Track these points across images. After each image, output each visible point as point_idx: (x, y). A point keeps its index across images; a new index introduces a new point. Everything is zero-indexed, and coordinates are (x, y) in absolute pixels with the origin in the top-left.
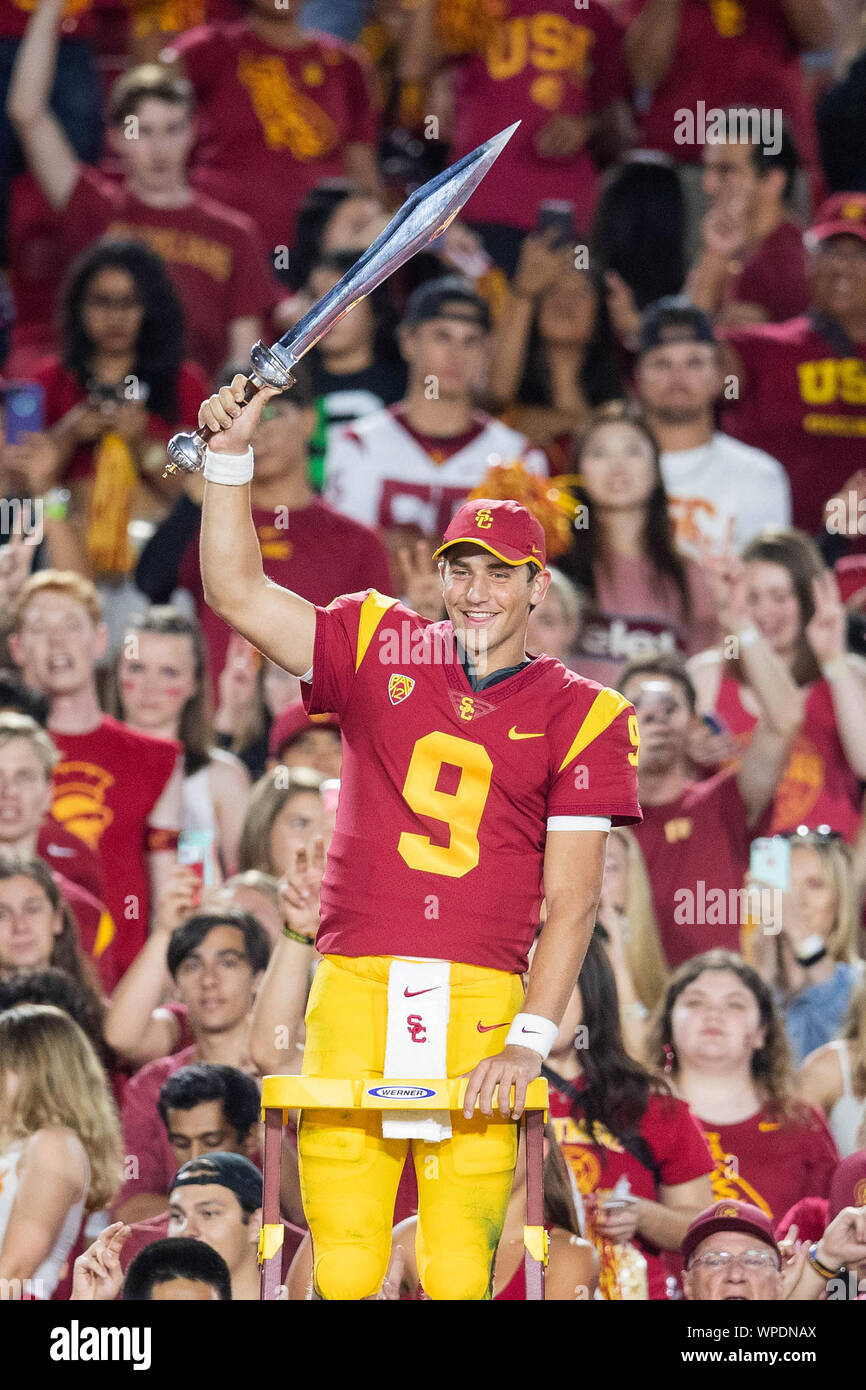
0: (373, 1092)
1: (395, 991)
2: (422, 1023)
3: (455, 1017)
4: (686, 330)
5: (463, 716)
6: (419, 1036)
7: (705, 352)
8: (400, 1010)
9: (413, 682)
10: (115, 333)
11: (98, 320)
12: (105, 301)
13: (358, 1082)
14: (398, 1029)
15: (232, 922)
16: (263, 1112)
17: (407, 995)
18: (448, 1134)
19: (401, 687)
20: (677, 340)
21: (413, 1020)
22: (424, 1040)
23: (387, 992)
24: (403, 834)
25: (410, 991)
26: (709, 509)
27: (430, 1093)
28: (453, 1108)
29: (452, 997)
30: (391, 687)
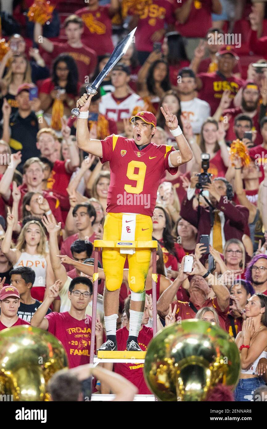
0: (119, 244)
1: (124, 220)
2: (130, 228)
3: (137, 228)
4: (188, 74)
5: (138, 156)
6: (129, 231)
7: (192, 79)
8: (125, 225)
9: (126, 151)
10: (63, 76)
11: (59, 73)
12: (61, 69)
13: (115, 241)
14: (124, 230)
15: (85, 206)
16: (94, 248)
17: (126, 222)
18: (135, 252)
19: (124, 152)
20: (186, 77)
21: (128, 228)
22: (130, 232)
23: (122, 222)
24: (125, 185)
25: (127, 221)
26: (193, 114)
27: (131, 244)
28: (136, 247)
29: (136, 223)
30: (121, 153)
